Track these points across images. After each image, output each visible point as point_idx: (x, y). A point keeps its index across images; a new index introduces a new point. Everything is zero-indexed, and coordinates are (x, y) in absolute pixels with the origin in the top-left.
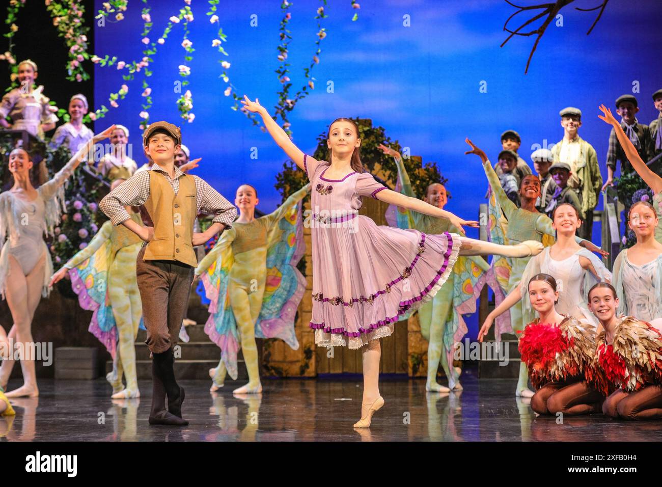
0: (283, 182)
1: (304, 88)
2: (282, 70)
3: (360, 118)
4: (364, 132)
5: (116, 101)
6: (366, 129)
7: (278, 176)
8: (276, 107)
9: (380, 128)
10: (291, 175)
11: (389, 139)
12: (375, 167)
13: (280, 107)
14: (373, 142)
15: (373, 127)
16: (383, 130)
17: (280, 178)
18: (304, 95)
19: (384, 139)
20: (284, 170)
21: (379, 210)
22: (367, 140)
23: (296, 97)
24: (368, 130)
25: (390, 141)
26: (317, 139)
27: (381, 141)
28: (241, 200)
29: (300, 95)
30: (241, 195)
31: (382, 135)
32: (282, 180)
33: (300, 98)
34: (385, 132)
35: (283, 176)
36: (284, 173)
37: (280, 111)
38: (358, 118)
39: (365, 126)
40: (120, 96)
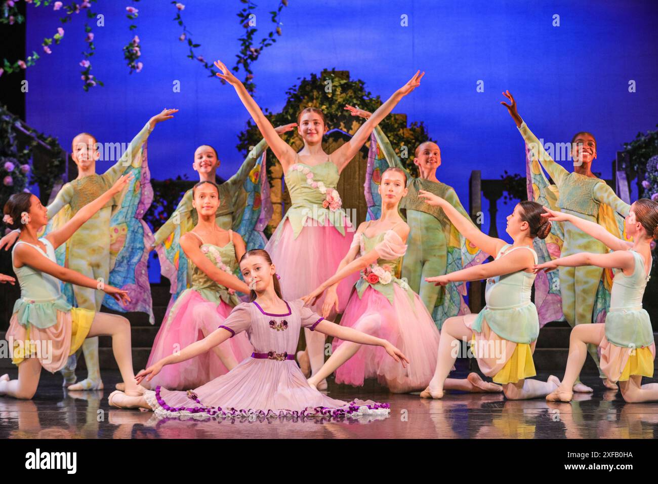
0: (246, 142)
1: (271, 34)
2: (245, 14)
3: (336, 70)
4: (342, 86)
5: (50, 47)
6: (343, 82)
7: (240, 135)
8: (238, 56)
9: (359, 81)
10: (256, 134)
11: (369, 93)
12: (353, 127)
13: (242, 56)
14: (351, 97)
15: (351, 80)
16: (363, 83)
17: (243, 138)
18: (271, 42)
19: (364, 94)
20: (248, 128)
21: (357, 176)
22: (344, 95)
23: (261, 45)
24: (345, 83)
25: (371, 96)
26: (286, 93)
27: (360, 96)
28: (201, 162)
29: (266, 43)
30: (201, 158)
31: (362, 89)
32: (245, 140)
33: (266, 45)
34: (365, 86)
35: (246, 135)
36: (248, 131)
37: (242, 61)
38: (334, 69)
39: (342, 79)
40: (55, 41)
